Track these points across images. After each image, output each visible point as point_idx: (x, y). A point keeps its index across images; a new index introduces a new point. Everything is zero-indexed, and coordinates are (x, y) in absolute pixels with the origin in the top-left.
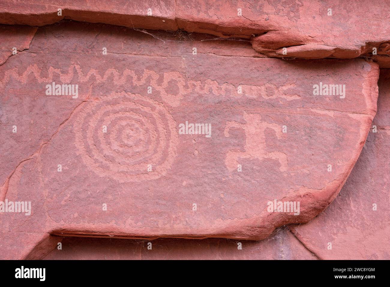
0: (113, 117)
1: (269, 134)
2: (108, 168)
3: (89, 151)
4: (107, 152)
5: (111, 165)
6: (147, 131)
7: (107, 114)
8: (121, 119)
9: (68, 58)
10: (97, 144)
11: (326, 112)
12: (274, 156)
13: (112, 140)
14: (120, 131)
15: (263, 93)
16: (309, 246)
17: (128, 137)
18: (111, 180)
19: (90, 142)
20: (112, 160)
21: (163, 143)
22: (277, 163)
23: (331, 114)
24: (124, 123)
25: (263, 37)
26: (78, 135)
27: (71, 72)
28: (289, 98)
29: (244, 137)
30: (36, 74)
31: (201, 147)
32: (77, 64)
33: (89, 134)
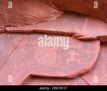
0: (43, 51)
1: (76, 55)
2: (41, 62)
3: (38, 58)
4: (42, 58)
6: (50, 54)
9: (34, 39)
11: (89, 51)
12: (77, 60)
13: (43, 56)
14: (44, 54)
15: (75, 47)
16: (85, 80)
17: (46, 55)
18: (42, 64)
19: (38, 56)
20: (43, 60)
21: (53, 57)
22: (78, 62)
23: (90, 51)
24: (45, 52)
25: (75, 35)
26: (36, 55)
27: (35, 42)
28: (80, 48)
29: (70, 56)
30: (28, 42)
31: (61, 58)
32: (36, 40)
33: (38, 55)
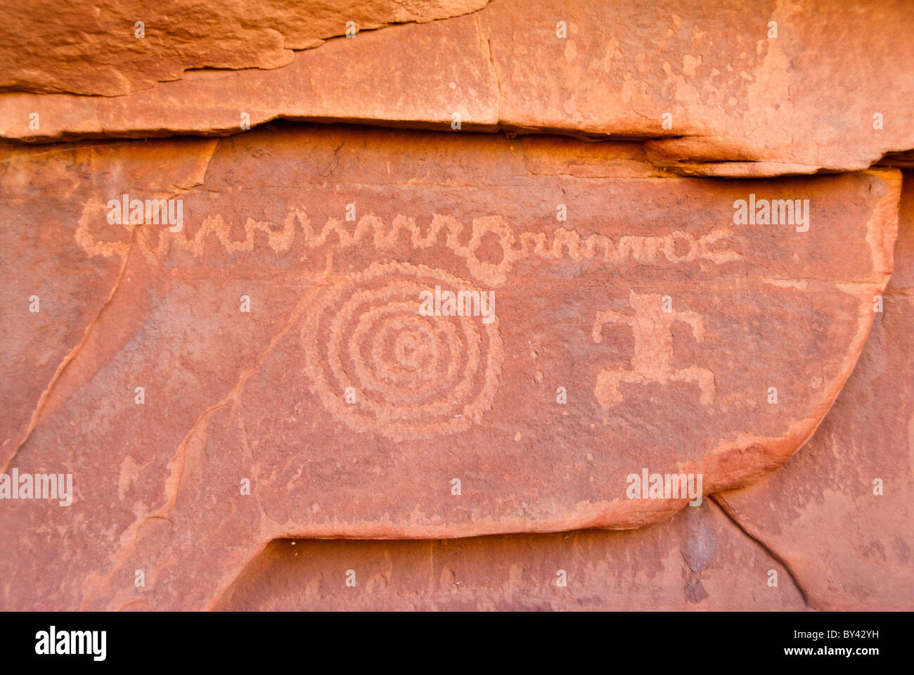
0: (374, 312)
1: (679, 333)
2: (371, 414)
3: (333, 385)
4: (367, 381)
5: (376, 409)
6: (443, 337)
7: (364, 307)
8: (391, 316)
9: (284, 199)
10: (347, 367)
11: (793, 283)
12: (688, 374)
13: (376, 359)
14: (390, 341)
15: (668, 251)
17: (408, 351)
18: (378, 438)
19: (335, 366)
20: (380, 399)
21: (473, 363)
22: (693, 389)
23: (801, 286)
24: (397, 324)
26: (310, 353)
27: (289, 225)
28: (722, 258)
29: (630, 342)
30: (222, 236)
31: (548, 365)
32: (301, 210)
33: (332, 348)
